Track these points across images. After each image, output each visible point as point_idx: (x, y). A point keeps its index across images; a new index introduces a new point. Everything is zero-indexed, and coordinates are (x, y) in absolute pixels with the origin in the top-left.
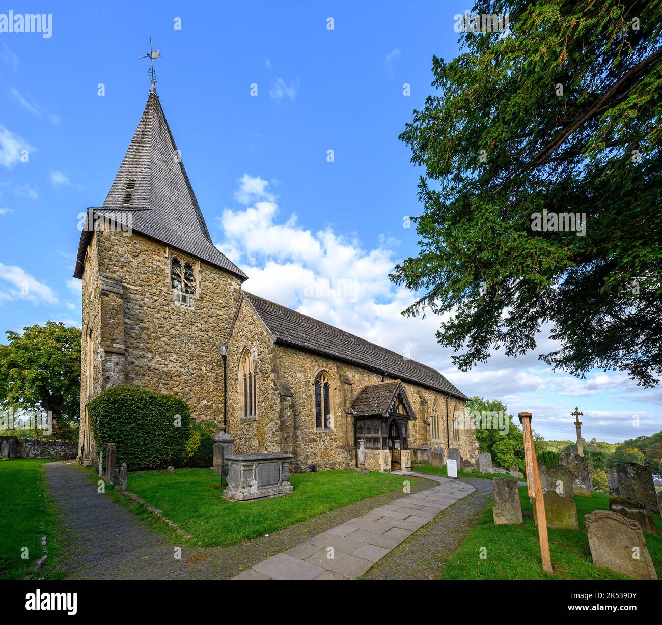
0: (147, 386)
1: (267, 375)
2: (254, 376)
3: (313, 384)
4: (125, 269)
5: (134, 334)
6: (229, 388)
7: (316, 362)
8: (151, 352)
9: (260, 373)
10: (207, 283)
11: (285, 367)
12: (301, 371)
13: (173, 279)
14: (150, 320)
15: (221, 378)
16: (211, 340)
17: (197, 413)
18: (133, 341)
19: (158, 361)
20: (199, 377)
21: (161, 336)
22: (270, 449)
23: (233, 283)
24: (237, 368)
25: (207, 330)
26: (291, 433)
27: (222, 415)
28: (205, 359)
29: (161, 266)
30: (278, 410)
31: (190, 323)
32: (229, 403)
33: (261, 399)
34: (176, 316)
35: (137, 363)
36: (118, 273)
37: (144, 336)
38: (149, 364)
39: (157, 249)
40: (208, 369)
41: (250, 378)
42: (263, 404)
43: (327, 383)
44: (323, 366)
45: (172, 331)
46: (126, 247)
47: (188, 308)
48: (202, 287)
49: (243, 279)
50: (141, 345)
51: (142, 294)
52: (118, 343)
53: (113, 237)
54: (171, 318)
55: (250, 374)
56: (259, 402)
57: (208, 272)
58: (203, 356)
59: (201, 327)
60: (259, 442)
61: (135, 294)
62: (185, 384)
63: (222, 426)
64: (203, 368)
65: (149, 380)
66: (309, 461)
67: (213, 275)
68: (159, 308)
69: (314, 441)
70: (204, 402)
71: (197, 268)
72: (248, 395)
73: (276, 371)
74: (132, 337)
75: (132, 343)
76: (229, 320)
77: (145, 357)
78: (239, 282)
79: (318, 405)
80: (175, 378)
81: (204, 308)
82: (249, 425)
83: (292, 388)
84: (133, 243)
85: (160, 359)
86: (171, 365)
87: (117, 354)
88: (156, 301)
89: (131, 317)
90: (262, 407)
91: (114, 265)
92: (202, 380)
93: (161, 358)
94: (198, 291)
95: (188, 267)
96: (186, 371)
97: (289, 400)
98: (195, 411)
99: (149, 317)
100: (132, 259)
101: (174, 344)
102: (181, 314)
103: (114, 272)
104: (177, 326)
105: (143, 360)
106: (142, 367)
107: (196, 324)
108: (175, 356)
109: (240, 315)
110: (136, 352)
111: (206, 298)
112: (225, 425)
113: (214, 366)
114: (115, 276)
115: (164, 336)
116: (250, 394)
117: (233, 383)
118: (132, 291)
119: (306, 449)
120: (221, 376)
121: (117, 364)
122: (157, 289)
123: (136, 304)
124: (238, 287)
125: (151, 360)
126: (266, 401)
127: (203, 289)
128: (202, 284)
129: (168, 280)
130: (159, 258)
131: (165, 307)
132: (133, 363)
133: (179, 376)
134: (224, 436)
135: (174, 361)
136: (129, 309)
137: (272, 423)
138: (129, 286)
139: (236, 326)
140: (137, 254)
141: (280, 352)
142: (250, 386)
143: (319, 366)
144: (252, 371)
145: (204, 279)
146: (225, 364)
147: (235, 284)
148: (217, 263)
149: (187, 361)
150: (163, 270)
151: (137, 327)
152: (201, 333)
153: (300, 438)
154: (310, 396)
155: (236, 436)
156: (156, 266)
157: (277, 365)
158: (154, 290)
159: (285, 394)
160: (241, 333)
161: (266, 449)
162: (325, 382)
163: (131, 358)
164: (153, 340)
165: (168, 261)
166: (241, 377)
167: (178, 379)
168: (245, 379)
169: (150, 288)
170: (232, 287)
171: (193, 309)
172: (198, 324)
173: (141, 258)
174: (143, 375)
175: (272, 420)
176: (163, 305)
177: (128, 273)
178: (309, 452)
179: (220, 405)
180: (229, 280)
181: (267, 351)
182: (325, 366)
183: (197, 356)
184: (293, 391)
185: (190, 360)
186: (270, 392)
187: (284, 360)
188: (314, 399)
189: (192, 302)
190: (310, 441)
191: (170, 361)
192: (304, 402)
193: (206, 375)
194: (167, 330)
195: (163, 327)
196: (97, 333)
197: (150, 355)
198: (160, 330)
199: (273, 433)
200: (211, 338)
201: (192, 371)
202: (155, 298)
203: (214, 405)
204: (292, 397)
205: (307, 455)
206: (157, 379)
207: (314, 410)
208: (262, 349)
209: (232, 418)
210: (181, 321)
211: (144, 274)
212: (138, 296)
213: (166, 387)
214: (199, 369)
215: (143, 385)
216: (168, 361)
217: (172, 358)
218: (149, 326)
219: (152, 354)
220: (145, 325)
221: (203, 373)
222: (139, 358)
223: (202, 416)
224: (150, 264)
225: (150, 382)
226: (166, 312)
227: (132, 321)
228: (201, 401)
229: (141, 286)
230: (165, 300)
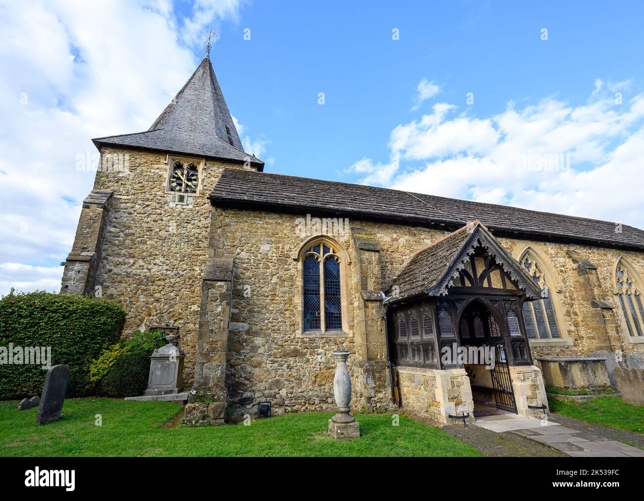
0: (123, 294)
4: (120, 182)
5: (117, 242)
8: (133, 257)
13: (171, 182)
14: (138, 225)
17: (181, 321)
18: (115, 248)
19: (140, 266)
20: (190, 279)
21: (148, 239)
25: (206, 226)
28: (201, 257)
29: (160, 173)
31: (185, 221)
34: (169, 217)
35: (116, 270)
36: (112, 188)
37: (128, 242)
38: (129, 270)
39: (158, 158)
40: (203, 268)
45: (162, 233)
47: (184, 207)
48: (205, 184)
50: (123, 252)
51: (133, 202)
52: (89, 251)
54: (162, 220)
57: (214, 169)
58: (198, 255)
59: (199, 224)
61: (126, 203)
62: (170, 288)
64: (197, 268)
65: (126, 288)
67: (220, 170)
68: (150, 212)
71: (200, 167)
74: (115, 245)
75: (113, 251)
77: (125, 264)
80: (159, 283)
81: (205, 203)
84: (133, 159)
85: (143, 264)
86: (155, 268)
87: (82, 261)
88: (148, 206)
89: (117, 225)
91: (110, 181)
92: (193, 281)
93: (145, 262)
94: (200, 188)
95: (193, 168)
96: (173, 274)
97: (220, 286)
98: (180, 319)
99: (137, 223)
101: (162, 245)
102: (175, 215)
103: (108, 187)
104: (169, 226)
105: (123, 267)
106: (120, 274)
107: (192, 222)
108: (161, 259)
110: (116, 259)
114: (108, 190)
115: (151, 239)
118: (123, 201)
121: (79, 272)
122: (151, 195)
123: (125, 212)
125: (132, 265)
127: (205, 186)
128: (205, 181)
129: (166, 184)
130: (159, 166)
131: (157, 210)
132: (110, 271)
133: (164, 280)
135: (160, 264)
136: (116, 218)
138: (121, 197)
140: (135, 168)
145: (209, 176)
149: (176, 262)
150: (160, 176)
151: (122, 234)
152: (198, 231)
156: (152, 174)
158: (148, 196)
159: (211, 278)
163: (110, 266)
164: (137, 245)
165: (169, 167)
167: (163, 283)
169: (143, 195)
171: (190, 207)
172: (196, 222)
173: (139, 169)
174: (120, 282)
176: (155, 209)
177: (123, 186)
183: (190, 256)
185: (181, 261)
188: (299, 284)
189: (191, 200)
191: (155, 264)
193: (200, 275)
194: (157, 232)
195: (151, 230)
197: (132, 261)
198: (148, 233)
200: (209, 233)
201: (181, 273)
202: (147, 203)
204: (227, 280)
206: (135, 285)
207: (297, 300)
210: (175, 221)
211: (139, 183)
212: (129, 205)
213: (145, 293)
214: (190, 270)
215: (119, 293)
216: (152, 265)
217: (157, 261)
218: (136, 231)
219: (134, 259)
220: (131, 231)
221: (196, 273)
222: (118, 265)
223: (189, 325)
224: (149, 173)
225: (127, 290)
226: (158, 215)
227: (118, 229)
228: (189, 307)
229: (134, 195)
230: (159, 203)
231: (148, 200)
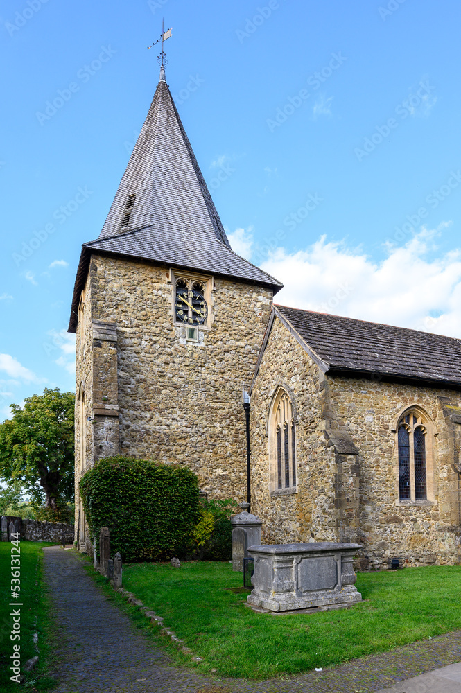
0: (145, 455)
1: (313, 425)
2: (293, 428)
3: (393, 431)
4: (120, 309)
5: (129, 390)
6: (254, 449)
7: (400, 394)
8: (150, 410)
9: (302, 423)
10: (223, 305)
11: (344, 409)
12: (372, 413)
13: (177, 310)
14: (148, 369)
15: (243, 436)
16: (228, 385)
17: (208, 487)
18: (128, 398)
19: (158, 421)
20: (211, 437)
21: (162, 388)
22: (318, 535)
23: (260, 298)
24: (265, 420)
25: (222, 370)
26: (354, 511)
27: (244, 488)
28: (220, 411)
29: (163, 296)
30: (331, 476)
31: (199, 364)
32: (253, 470)
33: (303, 462)
34: (181, 359)
35: (133, 426)
36: (112, 316)
37: (141, 390)
38: (147, 426)
39: (158, 274)
40: (224, 425)
41: (286, 431)
42: (308, 468)
43: (419, 427)
44: (412, 400)
45: (176, 380)
46: (121, 281)
47: (196, 345)
48: (215, 313)
49: (274, 288)
50: (138, 402)
51: (139, 337)
52: (111, 403)
53: (108, 272)
54: (174, 362)
55: (286, 426)
56: (300, 466)
57: (224, 290)
58: (217, 409)
59: (214, 368)
60: (301, 525)
61: (131, 338)
62: (193, 449)
63: (245, 503)
64: (217, 425)
65: (147, 447)
66: (388, 553)
67: (231, 293)
68: (159, 351)
69: (396, 520)
70: (219, 471)
71: (209, 288)
72: (283, 457)
73: (328, 417)
74: (127, 394)
75: (127, 402)
76: (253, 352)
77: (142, 418)
78: (269, 294)
79: (403, 463)
80: (180, 442)
81: (218, 340)
82: (285, 500)
83: (355, 440)
84: (129, 273)
85: (161, 419)
86: (174, 425)
87: (110, 417)
88: (155, 342)
89: (126, 368)
90: (306, 472)
91: (108, 307)
92: (215, 441)
93: (162, 416)
94: (210, 318)
95: (198, 289)
96: (193, 431)
97: (351, 459)
98: (206, 484)
99: (147, 365)
100: (128, 295)
101: (178, 396)
102: (188, 355)
103: (108, 316)
104: (182, 371)
105: (140, 422)
106: (139, 431)
107: (207, 365)
108: (179, 413)
109: (270, 341)
110: (131, 412)
111: (221, 327)
112: (249, 501)
113: (232, 421)
114: (109, 320)
115: (165, 387)
116: (287, 455)
117: (260, 441)
118: (128, 335)
119: (382, 534)
120: (242, 433)
121: (109, 429)
122: (157, 327)
123: (131, 351)
124: (267, 302)
125: (150, 420)
126: (313, 464)
127: (216, 316)
128: (215, 308)
129: (172, 312)
130: (160, 285)
131: (167, 349)
132: (128, 427)
134: (247, 517)
135: (179, 419)
136: (123, 359)
137: (322, 496)
138: (124, 329)
139: (264, 358)
140: (134, 287)
141: (336, 387)
142: (286, 443)
143: (405, 400)
144: (289, 421)
145: (218, 301)
146: (248, 416)
147: (263, 298)
148: (238, 274)
149: (195, 417)
150: (164, 301)
151: (133, 380)
152: (214, 377)
153: (370, 517)
154: (390, 450)
155: (266, 517)
156: (155, 298)
157: (330, 408)
158: (154, 329)
159: (343, 451)
160: (272, 368)
161: (313, 535)
162: (416, 425)
163: (126, 420)
164: (151, 395)
165: (172, 287)
166: (272, 432)
167: (184, 442)
168: (279, 434)
169: (148, 327)
170: (259, 304)
171: (202, 344)
172: (210, 365)
173: (139, 290)
174: (140, 441)
175: (322, 492)
176: (165, 347)
177: (124, 314)
178: (386, 539)
179: (241, 474)
180: (255, 295)
181: (313, 388)
182: (416, 398)
183: (209, 409)
184: (357, 445)
185: (200, 415)
186: (319, 450)
187: (341, 398)
188: (396, 455)
189: (202, 336)
190: (388, 521)
191: (173, 419)
192: (377, 461)
193: (221, 433)
194: (169, 379)
195: (164, 376)
196: (89, 394)
197: (148, 415)
198: (161, 380)
199: (324, 511)
200: (227, 381)
201: (202, 430)
202: (154, 338)
203: (233, 475)
204: (356, 454)
205: (384, 543)
206: (156, 445)
207: (396, 471)
208: (305, 386)
209: (259, 492)
210: (187, 364)
211: (142, 310)
212: (135, 341)
213: (168, 454)
214: (211, 427)
215: (140, 454)
216: (171, 420)
217: (175, 416)
218: (147, 377)
219: (151, 412)
220: (142, 377)
221: (217, 431)
222: (135, 419)
223: (215, 491)
224: (150, 296)
225: (149, 450)
226: (168, 355)
227: (127, 374)
228: (214, 470)
229: (138, 327)
230: (167, 339)
231: (154, 334)
